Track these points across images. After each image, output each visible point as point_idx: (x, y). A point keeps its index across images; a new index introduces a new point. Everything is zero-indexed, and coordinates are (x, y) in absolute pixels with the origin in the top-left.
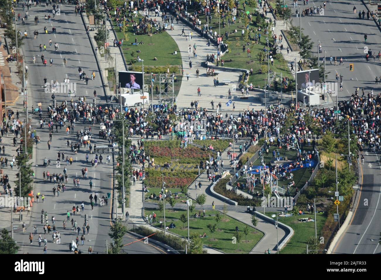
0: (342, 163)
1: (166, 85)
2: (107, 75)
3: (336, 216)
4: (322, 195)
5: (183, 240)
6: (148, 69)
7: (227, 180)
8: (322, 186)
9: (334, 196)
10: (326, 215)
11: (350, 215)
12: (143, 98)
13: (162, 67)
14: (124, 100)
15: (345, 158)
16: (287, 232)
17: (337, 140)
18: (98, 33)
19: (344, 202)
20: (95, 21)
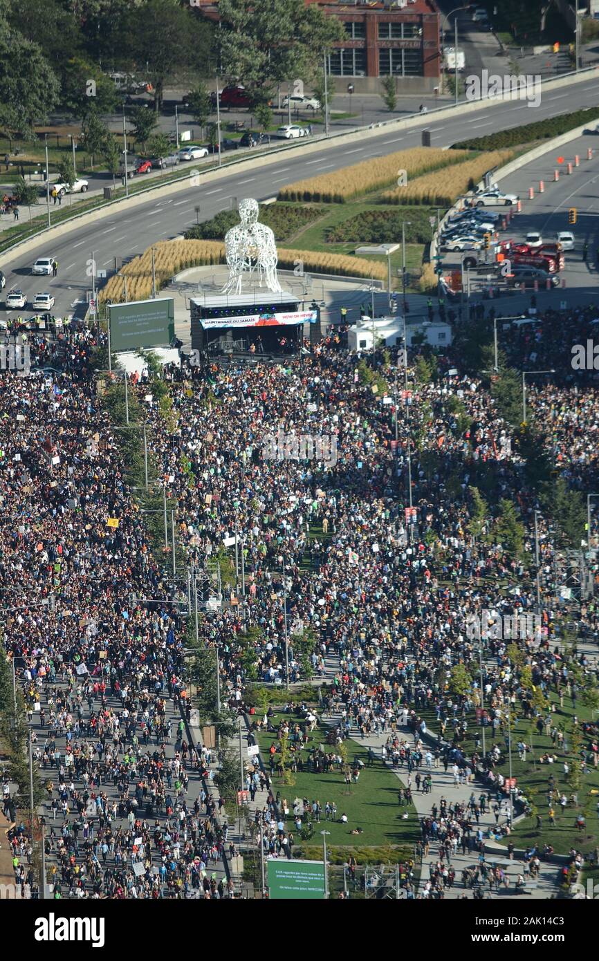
1: (381, 892)
2: (242, 869)
6: (339, 854)
13: (372, 848)
18: (221, 767)
20: (217, 738)
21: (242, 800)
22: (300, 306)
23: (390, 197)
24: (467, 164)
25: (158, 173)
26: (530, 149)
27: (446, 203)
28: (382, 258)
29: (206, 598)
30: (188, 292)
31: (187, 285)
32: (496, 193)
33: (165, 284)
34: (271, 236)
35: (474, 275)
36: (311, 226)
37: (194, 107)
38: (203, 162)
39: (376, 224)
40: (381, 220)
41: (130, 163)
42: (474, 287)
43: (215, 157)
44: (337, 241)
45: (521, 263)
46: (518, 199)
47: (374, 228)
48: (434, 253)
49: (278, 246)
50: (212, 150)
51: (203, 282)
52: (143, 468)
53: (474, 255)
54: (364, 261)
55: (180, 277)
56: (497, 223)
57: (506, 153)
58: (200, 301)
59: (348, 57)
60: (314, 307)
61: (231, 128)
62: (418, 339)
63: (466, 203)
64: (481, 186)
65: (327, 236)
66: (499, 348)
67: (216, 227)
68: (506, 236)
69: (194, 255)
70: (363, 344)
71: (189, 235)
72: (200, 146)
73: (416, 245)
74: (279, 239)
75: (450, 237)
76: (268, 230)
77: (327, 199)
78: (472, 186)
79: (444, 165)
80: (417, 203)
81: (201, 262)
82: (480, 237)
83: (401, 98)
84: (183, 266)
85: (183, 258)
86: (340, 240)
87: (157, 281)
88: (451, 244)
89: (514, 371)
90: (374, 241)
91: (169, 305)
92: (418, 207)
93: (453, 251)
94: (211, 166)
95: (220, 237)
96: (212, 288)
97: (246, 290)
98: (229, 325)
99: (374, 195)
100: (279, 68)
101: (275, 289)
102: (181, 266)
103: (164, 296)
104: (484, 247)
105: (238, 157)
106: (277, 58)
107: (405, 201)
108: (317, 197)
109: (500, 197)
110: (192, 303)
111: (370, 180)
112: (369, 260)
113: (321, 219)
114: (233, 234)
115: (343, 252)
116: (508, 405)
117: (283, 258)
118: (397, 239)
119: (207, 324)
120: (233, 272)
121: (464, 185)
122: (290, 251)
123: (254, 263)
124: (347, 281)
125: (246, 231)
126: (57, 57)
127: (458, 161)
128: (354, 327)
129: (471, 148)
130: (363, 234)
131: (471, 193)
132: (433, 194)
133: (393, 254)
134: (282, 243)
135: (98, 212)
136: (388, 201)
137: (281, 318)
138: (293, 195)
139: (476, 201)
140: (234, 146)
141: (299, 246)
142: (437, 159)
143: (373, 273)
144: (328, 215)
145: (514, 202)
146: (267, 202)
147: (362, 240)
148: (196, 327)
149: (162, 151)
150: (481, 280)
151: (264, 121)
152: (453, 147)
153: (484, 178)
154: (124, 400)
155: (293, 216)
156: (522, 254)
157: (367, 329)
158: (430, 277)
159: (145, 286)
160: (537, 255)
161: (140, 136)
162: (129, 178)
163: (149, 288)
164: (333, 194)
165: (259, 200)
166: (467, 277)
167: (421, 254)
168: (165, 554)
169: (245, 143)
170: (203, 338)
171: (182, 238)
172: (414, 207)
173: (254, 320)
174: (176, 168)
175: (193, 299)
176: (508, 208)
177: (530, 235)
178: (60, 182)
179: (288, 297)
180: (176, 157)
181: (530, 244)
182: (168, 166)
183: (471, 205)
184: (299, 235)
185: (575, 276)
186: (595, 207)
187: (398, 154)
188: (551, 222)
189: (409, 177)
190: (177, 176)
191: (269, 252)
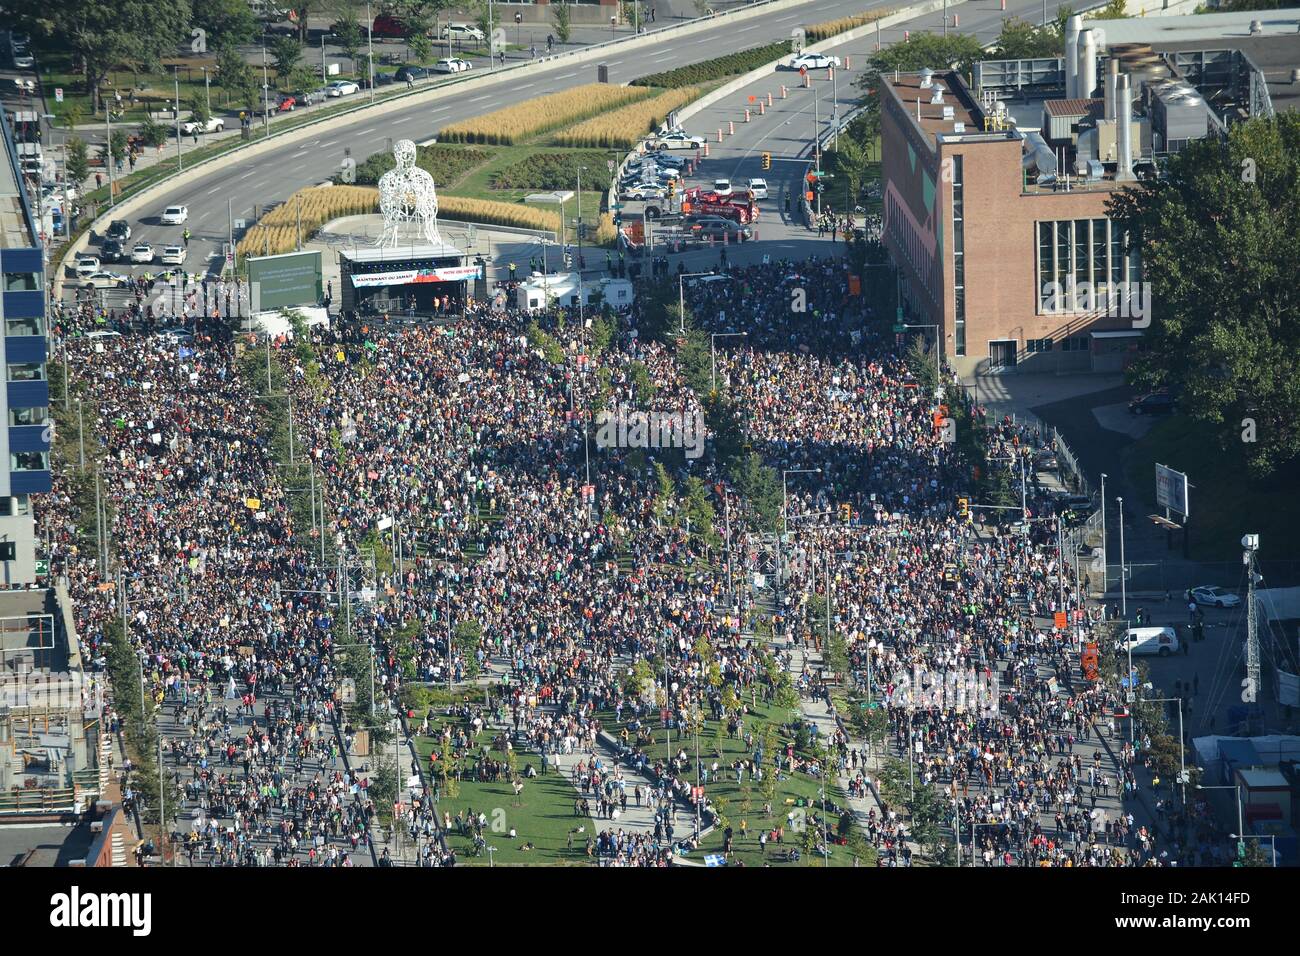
18: (377, 777)
20: (371, 745)
21: (399, 813)
22: (463, 261)
23: (563, 139)
24: (649, 102)
25: (302, 111)
26: (718, 86)
27: (626, 146)
28: (554, 206)
29: (359, 588)
30: (338, 244)
31: (336, 237)
32: (682, 135)
33: (312, 235)
34: (431, 182)
35: (657, 226)
36: (475, 170)
37: (342, 37)
38: (353, 98)
39: (547, 168)
40: (553, 164)
41: (271, 99)
42: (656, 240)
43: (366, 94)
44: (505, 188)
45: (709, 213)
46: (705, 142)
47: (546, 173)
48: (612, 201)
49: (438, 193)
50: (363, 85)
51: (354, 233)
52: (288, 442)
53: (657, 204)
54: (535, 210)
55: (328, 228)
56: (680, 169)
57: (691, 90)
58: (351, 254)
60: (480, 262)
61: (384, 60)
62: (596, 298)
63: (648, 146)
64: (664, 127)
65: (494, 182)
66: (685, 306)
67: (369, 172)
68: (692, 184)
69: (345, 203)
70: (534, 303)
72: (350, 81)
73: (592, 193)
74: (438, 186)
75: (631, 184)
76: (426, 174)
77: (493, 140)
78: (654, 127)
79: (623, 103)
80: (593, 145)
81: (352, 211)
82: (663, 184)
83: (574, 28)
84: (332, 216)
85: (332, 207)
86: (508, 186)
87: (302, 233)
88: (632, 192)
89: (701, 334)
90: (546, 188)
91: (316, 259)
92: (595, 150)
93: (634, 199)
94: (362, 104)
95: (373, 182)
96: (364, 240)
97: (402, 242)
98: (385, 283)
99: (545, 136)
101: (436, 241)
102: (330, 215)
103: (310, 249)
104: (668, 196)
105: (393, 93)
107: (580, 144)
108: (481, 139)
109: (685, 139)
110: (342, 256)
111: (542, 120)
112: (540, 209)
113: (486, 164)
114: (387, 179)
115: (511, 200)
116: (696, 371)
117: (444, 206)
118: (571, 186)
119: (360, 281)
120: (387, 222)
121: (646, 125)
122: (453, 198)
123: (411, 212)
124: (515, 232)
125: (403, 176)
127: (639, 99)
128: (524, 284)
129: (653, 85)
130: (533, 181)
131: (653, 135)
132: (610, 136)
133: (567, 202)
134: (443, 189)
135: (234, 154)
136: (561, 143)
137: (443, 274)
138: (455, 136)
139: (659, 143)
140: (387, 81)
141: (462, 193)
142: (615, 97)
143: (545, 224)
144: (493, 160)
145: (702, 145)
146: (425, 144)
147: (533, 186)
148: (347, 283)
149: (307, 86)
150: (666, 232)
151: (421, 53)
152: (633, 83)
153: (668, 120)
154: (265, 366)
155: (455, 160)
156: (711, 203)
157: (538, 287)
158: (608, 229)
159: (289, 238)
160: (726, 204)
161: (282, 69)
162: (270, 116)
163: (294, 239)
164: (499, 135)
165: (417, 142)
166: (650, 229)
167: (598, 202)
168: (312, 538)
170: (355, 296)
171: (331, 183)
172: (590, 150)
173: (411, 276)
174: (323, 106)
175: (343, 252)
176: (694, 152)
177: (719, 182)
178: (191, 120)
179: (450, 251)
180: (323, 93)
181: (719, 192)
182: (314, 103)
183: (653, 148)
184: (464, 178)
185: (769, 227)
186: (791, 151)
187: (574, 91)
188: (742, 168)
189: (584, 117)
190: (324, 114)
191: (428, 199)
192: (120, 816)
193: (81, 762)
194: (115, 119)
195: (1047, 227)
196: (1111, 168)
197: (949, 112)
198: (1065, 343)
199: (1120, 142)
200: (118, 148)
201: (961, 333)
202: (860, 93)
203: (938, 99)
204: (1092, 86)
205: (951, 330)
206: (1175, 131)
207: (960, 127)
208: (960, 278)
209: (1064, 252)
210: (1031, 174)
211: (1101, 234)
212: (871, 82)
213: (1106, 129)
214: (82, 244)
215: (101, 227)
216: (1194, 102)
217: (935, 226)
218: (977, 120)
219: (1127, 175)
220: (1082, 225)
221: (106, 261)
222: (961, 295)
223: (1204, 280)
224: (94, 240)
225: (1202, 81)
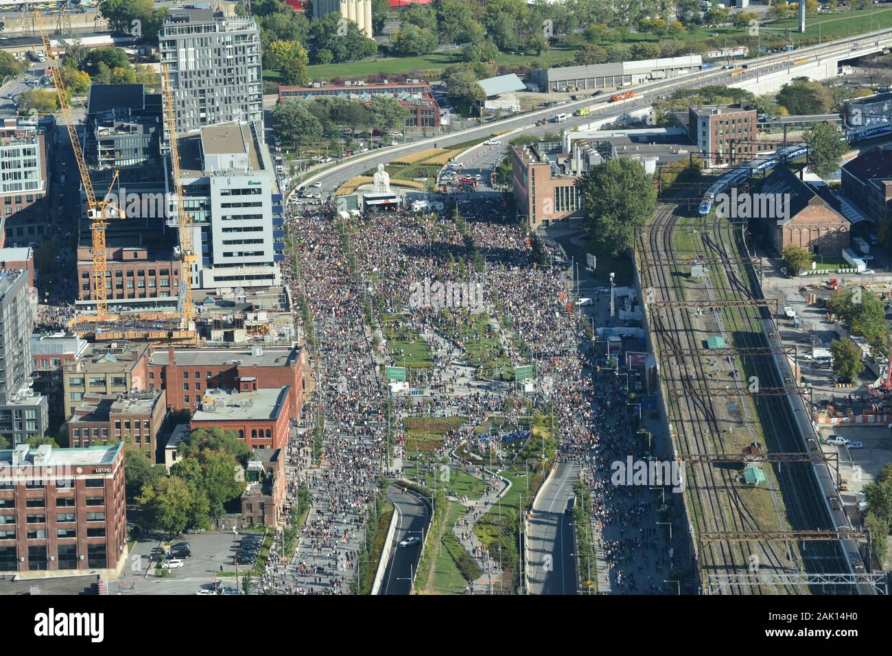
0: (548, 434)
1: (422, 376)
2: (378, 370)
3: (543, 473)
4: (533, 457)
5: (431, 490)
6: (408, 365)
7: (465, 446)
8: (533, 450)
9: (541, 458)
10: (535, 471)
11: (553, 472)
12: (404, 386)
14: (390, 387)
15: (550, 430)
16: (507, 484)
17: (544, 417)
18: (373, 339)
19: (549, 462)
20: (371, 330)
21: (379, 349)
22: (397, 197)
23: (425, 163)
24: (448, 153)
25: (353, 156)
26: (467, 149)
27: (442, 165)
28: (422, 182)
29: (368, 287)
30: (362, 193)
31: (362, 190)
32: (457, 162)
33: (355, 190)
34: (388, 175)
35: (450, 188)
36: (400, 172)
37: (364, 136)
38: (367, 153)
39: (420, 171)
40: (422, 170)
41: (344, 153)
42: (450, 191)
45: (464, 184)
47: (419, 173)
48: (438, 181)
49: (390, 179)
50: (370, 149)
51: (367, 190)
52: (348, 247)
53: (450, 181)
54: (416, 183)
55: (360, 188)
56: (457, 172)
57: (460, 150)
58: (366, 195)
59: (411, 120)
60: (401, 197)
61: (375, 142)
62: (433, 207)
63: (448, 165)
64: (452, 160)
65: (405, 175)
66: (458, 210)
67: (371, 172)
68: (460, 176)
69: (364, 181)
70: (416, 209)
71: (363, 175)
72: (366, 148)
73: (432, 178)
74: (390, 176)
75: (443, 176)
76: (387, 173)
77: (405, 164)
78: (449, 160)
79: (441, 154)
80: (433, 165)
81: (366, 183)
82: (452, 176)
83: (428, 133)
84: (361, 185)
85: (361, 182)
86: (409, 176)
87: (353, 189)
88: (443, 178)
89: (462, 217)
90: (419, 177)
91: (356, 197)
93: (444, 180)
94: (369, 154)
95: (372, 176)
96: (369, 191)
97: (380, 192)
98: (375, 203)
99: (419, 163)
100: (390, 124)
101: (389, 192)
103: (355, 194)
104: (453, 179)
105: (378, 151)
106: (390, 121)
107: (429, 165)
108: (402, 164)
109: (458, 164)
111: (419, 158)
112: (418, 183)
113: (403, 170)
114: (376, 175)
115: (410, 180)
116: (461, 228)
117: (391, 182)
118: (426, 177)
119: (369, 203)
120: (376, 186)
121: (447, 160)
122: (394, 180)
123: (382, 184)
124: (411, 189)
125: (380, 174)
126: (322, 121)
127: (445, 153)
128: (413, 203)
129: (449, 149)
130: (416, 175)
131: (449, 162)
132: (437, 163)
133: (425, 181)
135: (334, 168)
136: (424, 165)
137: (391, 201)
138: (395, 163)
139: (451, 165)
140: (376, 148)
141: (397, 178)
142: (438, 152)
143: (419, 187)
144: (405, 169)
145: (463, 165)
146: (386, 165)
147: (416, 177)
148: (365, 204)
149: (354, 149)
150: (453, 189)
151: (385, 140)
152: (444, 148)
153: (453, 158)
154: (342, 226)
155: (394, 169)
156: (465, 181)
157: (417, 204)
158: (437, 188)
159: (349, 191)
160: (469, 181)
161: (347, 145)
162: (344, 157)
164: (407, 162)
165: (384, 164)
166: (448, 188)
167: (434, 181)
168: (355, 273)
169: (380, 147)
170: (367, 207)
171: (360, 176)
172: (432, 167)
173: (382, 202)
174: (358, 155)
175: (364, 195)
176: (460, 167)
177: (467, 175)
178: (323, 159)
179: (393, 194)
180: (358, 151)
181: (467, 178)
182: (356, 154)
184: (396, 175)
185: (481, 188)
186: (487, 167)
187: (427, 151)
188: (474, 172)
189: (430, 157)
190: (359, 157)
191: (387, 180)
192: (304, 349)
193: (293, 334)
194: (302, 159)
195: (557, 188)
196: (575, 172)
197: (531, 157)
198: (563, 220)
199: (577, 165)
200: (303, 167)
201: (534, 217)
202: (506, 151)
203: (528, 153)
204: (569, 150)
205: (531, 217)
206: (592, 162)
207: (534, 161)
208: (534, 203)
209: (562, 195)
210: (553, 173)
211: (572, 191)
212: (509, 148)
213: (573, 162)
214: (293, 193)
215: (298, 188)
216: (597, 155)
217: (527, 188)
218: (538, 159)
219: (579, 174)
220: (567, 188)
221: (299, 197)
222: (534, 207)
223: (600, 203)
224: (296, 192)
225: (599, 149)
